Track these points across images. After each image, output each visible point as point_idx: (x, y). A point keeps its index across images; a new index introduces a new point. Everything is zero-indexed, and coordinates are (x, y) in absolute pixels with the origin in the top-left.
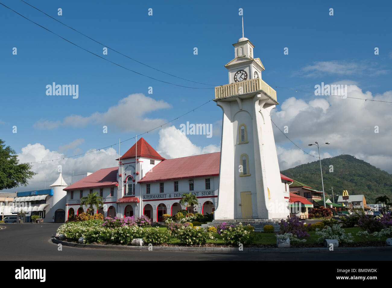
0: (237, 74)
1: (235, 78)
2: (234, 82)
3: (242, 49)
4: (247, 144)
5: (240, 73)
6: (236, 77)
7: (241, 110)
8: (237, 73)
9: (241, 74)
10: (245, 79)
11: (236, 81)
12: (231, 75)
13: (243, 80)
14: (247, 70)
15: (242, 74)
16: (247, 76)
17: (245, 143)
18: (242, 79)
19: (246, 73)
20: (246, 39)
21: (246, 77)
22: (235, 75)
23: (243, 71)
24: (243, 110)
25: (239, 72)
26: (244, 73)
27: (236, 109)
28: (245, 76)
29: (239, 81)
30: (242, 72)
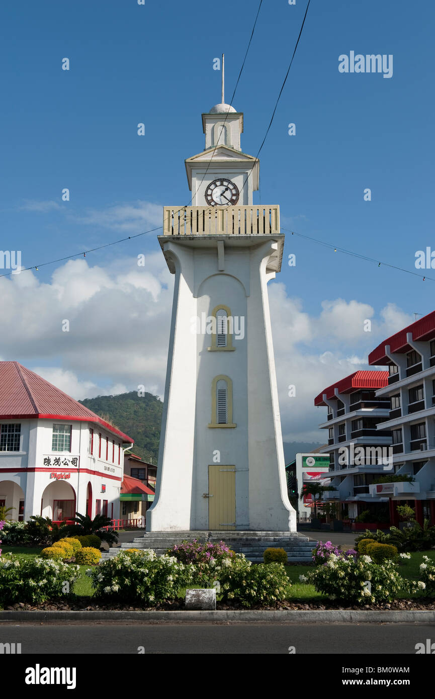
0: (212, 187)
1: (206, 195)
2: (206, 204)
3: (226, 131)
4: (231, 353)
5: (222, 185)
6: (209, 192)
7: (221, 273)
8: (214, 183)
9: (223, 188)
10: (233, 202)
11: (209, 203)
12: (199, 186)
13: (227, 204)
14: (238, 180)
15: (227, 189)
16: (237, 194)
17: (225, 351)
18: (225, 201)
19: (235, 187)
20: (233, 110)
21: (234, 198)
22: (208, 188)
23: (229, 182)
24: (224, 272)
25: (218, 183)
26: (231, 187)
27: (207, 266)
28: (233, 195)
29: (216, 204)
30: (225, 183)
